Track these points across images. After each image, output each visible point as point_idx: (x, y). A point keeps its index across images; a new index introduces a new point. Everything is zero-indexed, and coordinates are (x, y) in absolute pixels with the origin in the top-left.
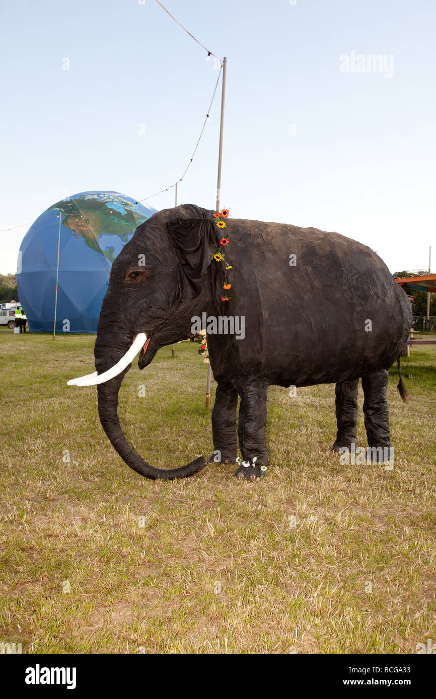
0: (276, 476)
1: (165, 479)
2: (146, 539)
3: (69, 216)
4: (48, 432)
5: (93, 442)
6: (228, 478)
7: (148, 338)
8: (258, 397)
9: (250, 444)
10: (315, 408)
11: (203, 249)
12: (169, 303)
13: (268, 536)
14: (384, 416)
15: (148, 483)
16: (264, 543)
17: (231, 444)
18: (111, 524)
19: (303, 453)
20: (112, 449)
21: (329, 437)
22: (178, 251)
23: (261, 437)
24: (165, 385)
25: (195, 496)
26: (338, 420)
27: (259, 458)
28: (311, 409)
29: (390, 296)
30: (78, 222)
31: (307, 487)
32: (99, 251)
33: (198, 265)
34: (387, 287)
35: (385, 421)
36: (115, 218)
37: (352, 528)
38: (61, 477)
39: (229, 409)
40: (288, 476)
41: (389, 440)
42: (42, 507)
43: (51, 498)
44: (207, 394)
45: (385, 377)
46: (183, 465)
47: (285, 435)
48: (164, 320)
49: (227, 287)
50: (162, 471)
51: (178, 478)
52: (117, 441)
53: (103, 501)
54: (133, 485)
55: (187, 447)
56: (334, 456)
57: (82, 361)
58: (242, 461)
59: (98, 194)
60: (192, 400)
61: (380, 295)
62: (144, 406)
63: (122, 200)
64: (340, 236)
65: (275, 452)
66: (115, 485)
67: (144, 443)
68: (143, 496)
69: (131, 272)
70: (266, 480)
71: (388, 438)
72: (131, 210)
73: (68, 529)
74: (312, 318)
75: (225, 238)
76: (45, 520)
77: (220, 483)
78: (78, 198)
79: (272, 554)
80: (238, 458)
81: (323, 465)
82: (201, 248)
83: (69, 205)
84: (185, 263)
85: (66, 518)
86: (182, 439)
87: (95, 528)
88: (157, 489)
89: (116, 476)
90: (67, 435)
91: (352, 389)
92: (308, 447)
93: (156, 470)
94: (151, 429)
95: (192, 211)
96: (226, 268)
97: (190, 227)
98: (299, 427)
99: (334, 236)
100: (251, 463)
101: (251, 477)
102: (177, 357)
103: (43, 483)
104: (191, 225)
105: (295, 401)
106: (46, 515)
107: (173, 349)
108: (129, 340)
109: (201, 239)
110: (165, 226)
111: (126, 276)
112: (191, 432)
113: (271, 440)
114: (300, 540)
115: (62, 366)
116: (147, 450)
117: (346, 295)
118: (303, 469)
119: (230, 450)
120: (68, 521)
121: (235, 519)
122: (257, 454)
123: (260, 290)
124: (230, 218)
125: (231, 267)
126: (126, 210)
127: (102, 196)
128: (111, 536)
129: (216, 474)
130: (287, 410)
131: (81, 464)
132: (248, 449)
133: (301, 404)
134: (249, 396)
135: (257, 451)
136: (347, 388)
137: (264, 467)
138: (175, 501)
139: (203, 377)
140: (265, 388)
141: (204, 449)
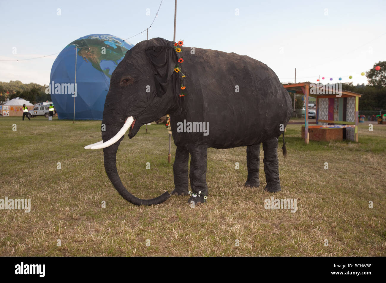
0: (213, 202)
1: (146, 205)
2: (136, 242)
3: (82, 49)
4: (72, 178)
5: (101, 184)
6: (184, 204)
7: (134, 120)
8: (202, 155)
9: (197, 183)
10: (233, 162)
11: (168, 65)
12: (147, 98)
13: (210, 238)
14: (276, 165)
15: (135, 208)
16: (208, 243)
17: (185, 184)
18: (114, 233)
19: (228, 188)
20: (112, 188)
21: (242, 178)
22: (152, 66)
23: (203, 179)
24: (142, 149)
25: (164, 215)
26: (248, 168)
27: (203, 191)
28: (230, 162)
29: (280, 94)
30: (87, 53)
31: (232, 208)
32: (100, 70)
33: (165, 75)
34: (278, 88)
35: (276, 168)
36: (110, 50)
37: (260, 231)
38: (81, 205)
39: (184, 162)
40: (220, 202)
41: (279, 179)
42: (70, 224)
43: (75, 218)
44: (169, 154)
45: (276, 142)
46: (156, 196)
47: (217, 178)
48: (144, 109)
49: (183, 88)
50: (144, 201)
51: (154, 204)
52: (116, 182)
53: (108, 219)
54: (126, 209)
55: (158, 186)
56: (246, 190)
57: (91, 136)
58: (192, 194)
59: (100, 35)
60: (159, 158)
61: (273, 93)
62: (131, 162)
63: (114, 39)
64: (250, 58)
65: (211, 188)
66: (115, 209)
67: (132, 184)
68: (133, 215)
69: (123, 79)
70: (207, 205)
71: (278, 178)
72: (120, 46)
73: (87, 237)
74: (233, 107)
75: (181, 58)
76: (72, 232)
77: (179, 207)
78: (87, 38)
79: (213, 248)
80: (190, 192)
81: (240, 195)
82: (167, 64)
83: (82, 42)
84: (157, 73)
85: (86, 230)
86: (155, 181)
87: (104, 236)
88: (141, 211)
89: (116, 204)
90: (84, 180)
91: (256, 150)
92: (231, 185)
93: (140, 200)
94: (135, 176)
95: (161, 42)
96: (182, 77)
97: (159, 51)
98: (224, 173)
99: (246, 58)
100: (198, 195)
101: (198, 203)
102: (149, 133)
103: (70, 209)
104: (160, 50)
105: (221, 158)
106: (73, 229)
107: (147, 128)
108: (123, 121)
109: (167, 59)
110: (144, 51)
111: (121, 82)
112: (160, 177)
113: (208, 181)
114: (230, 240)
115: (80, 139)
116: (134, 188)
117: (254, 94)
118: (229, 197)
119: (184, 187)
120: (87, 232)
121: (190, 228)
122: (201, 189)
123: (202, 90)
124: (184, 46)
125: (185, 76)
126: (116, 46)
127: (102, 37)
128: (114, 240)
129: (177, 202)
130: (216, 163)
131: (93, 197)
132: (196, 186)
133: (225, 159)
134: (196, 154)
135: (202, 188)
136: (253, 149)
137: (206, 196)
138: (153, 218)
139: (166, 145)
140: (206, 149)
141: (168, 187)
